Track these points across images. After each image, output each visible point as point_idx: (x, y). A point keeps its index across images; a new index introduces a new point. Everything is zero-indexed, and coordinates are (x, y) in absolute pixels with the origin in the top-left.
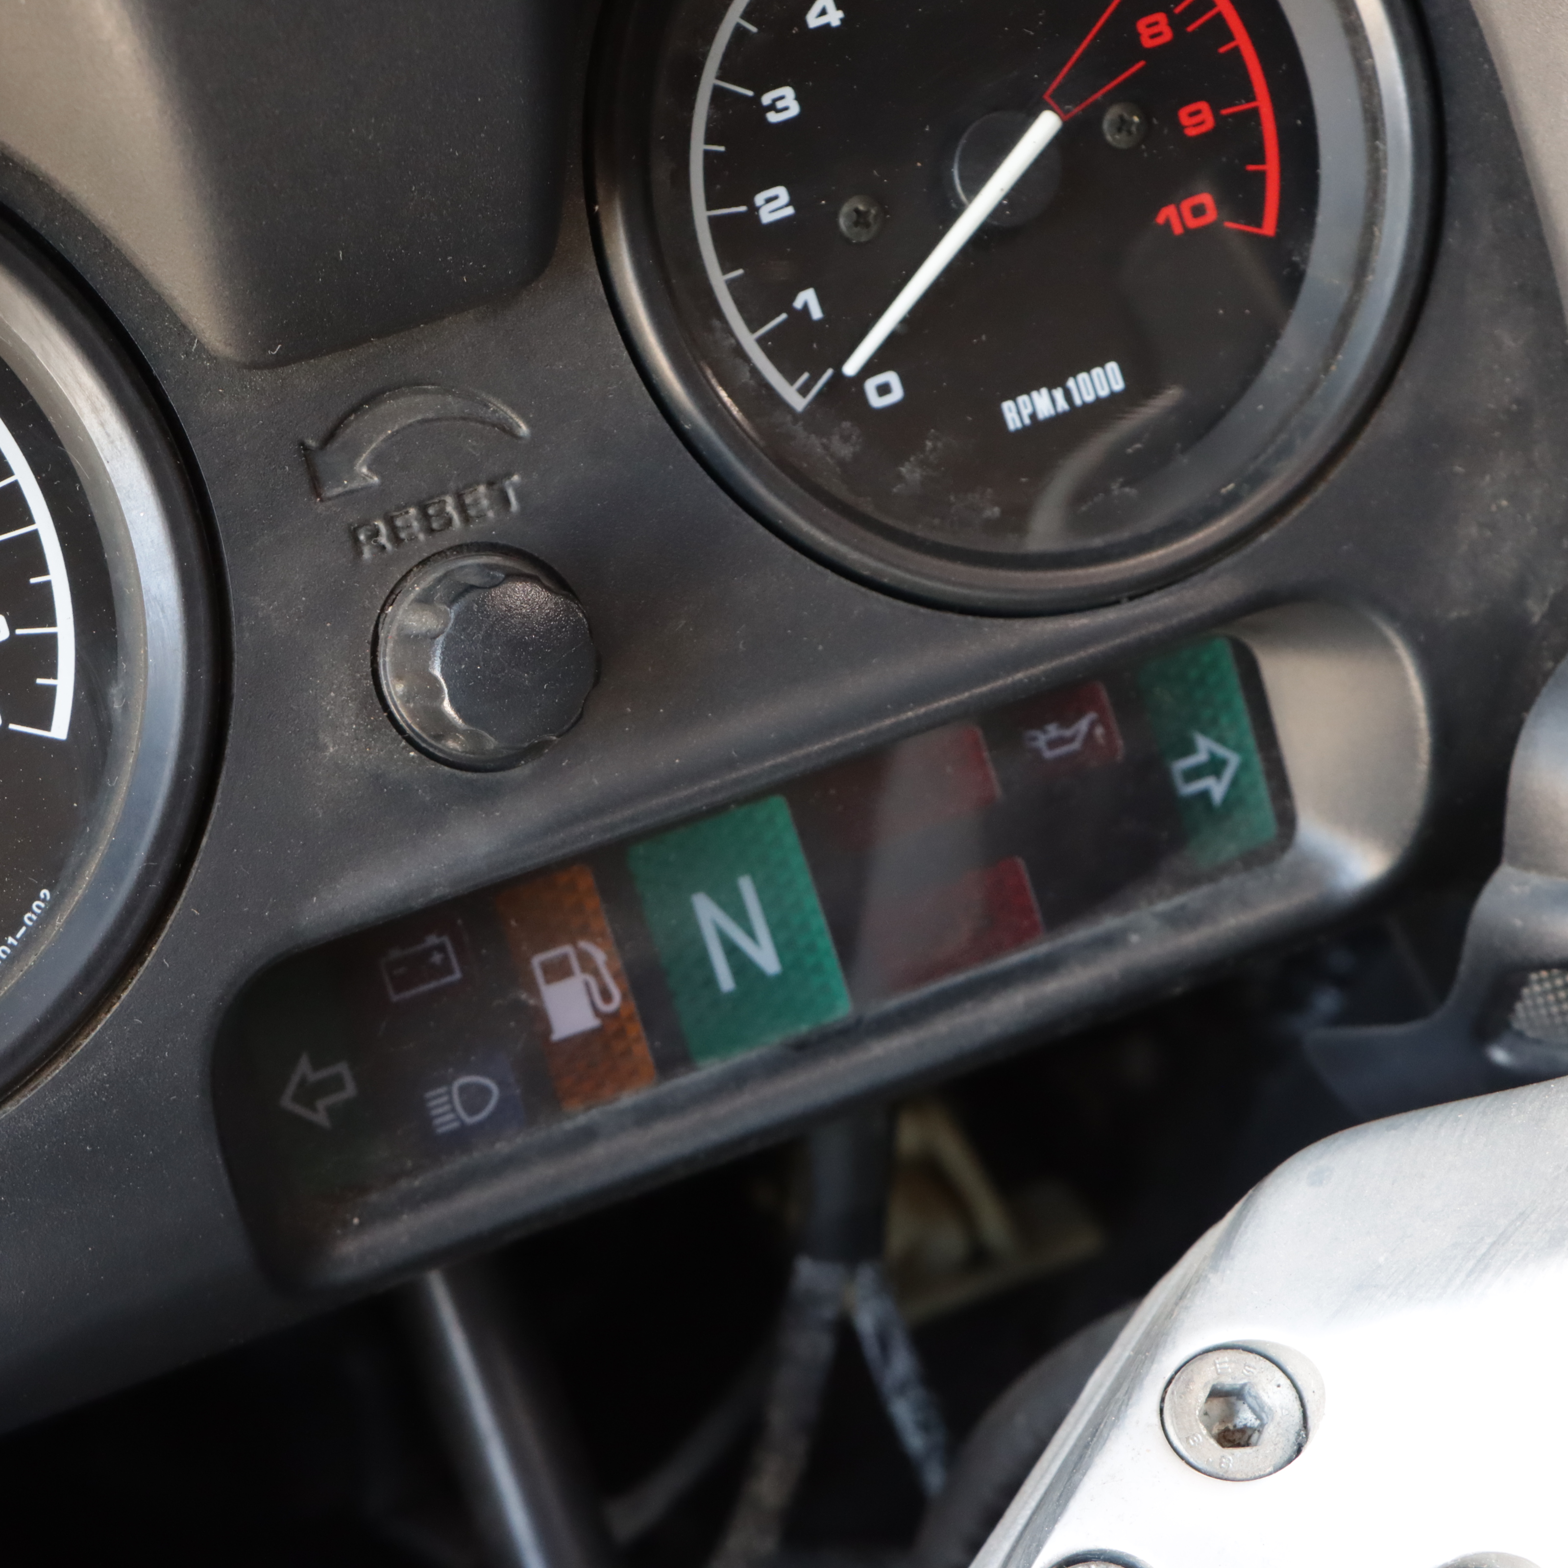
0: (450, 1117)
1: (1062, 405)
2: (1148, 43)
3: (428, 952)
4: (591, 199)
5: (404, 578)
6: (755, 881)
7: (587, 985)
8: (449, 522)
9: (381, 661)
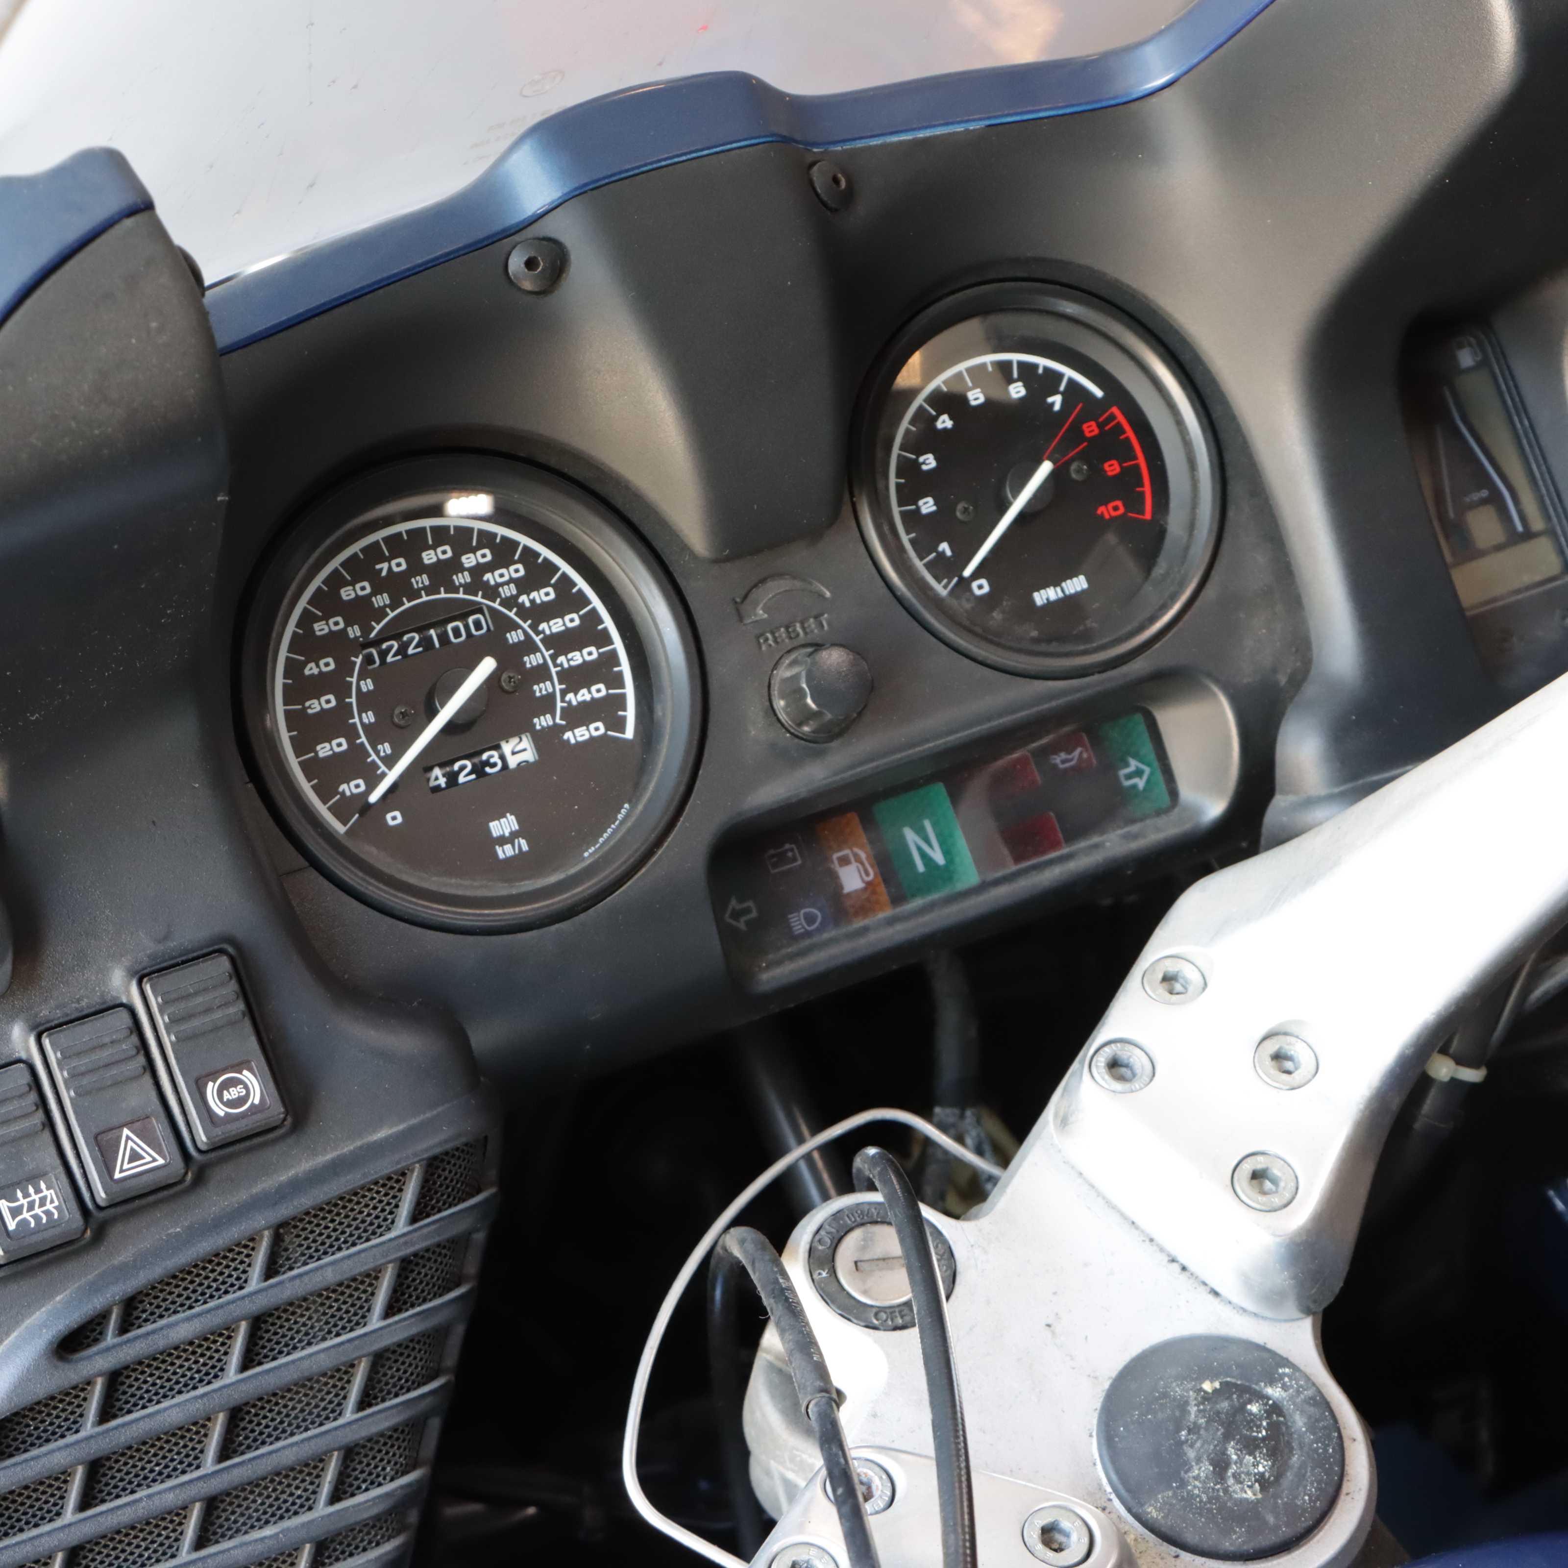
0: (800, 927)
1: (1061, 595)
2: (1088, 435)
3: (787, 851)
4: (852, 496)
5: (780, 658)
6: (931, 821)
7: (858, 868)
8: (798, 635)
9: (772, 693)
